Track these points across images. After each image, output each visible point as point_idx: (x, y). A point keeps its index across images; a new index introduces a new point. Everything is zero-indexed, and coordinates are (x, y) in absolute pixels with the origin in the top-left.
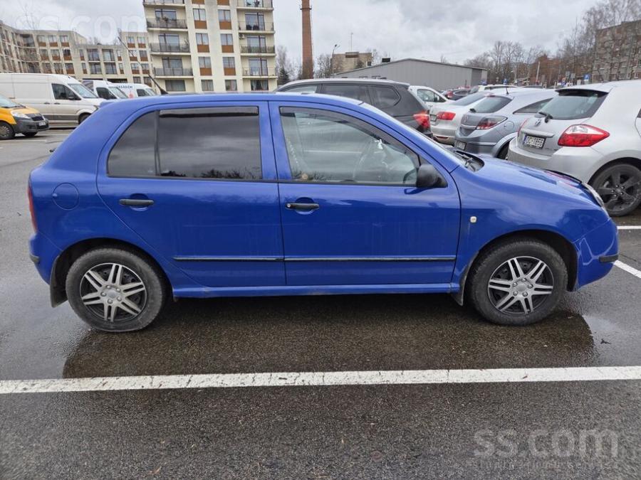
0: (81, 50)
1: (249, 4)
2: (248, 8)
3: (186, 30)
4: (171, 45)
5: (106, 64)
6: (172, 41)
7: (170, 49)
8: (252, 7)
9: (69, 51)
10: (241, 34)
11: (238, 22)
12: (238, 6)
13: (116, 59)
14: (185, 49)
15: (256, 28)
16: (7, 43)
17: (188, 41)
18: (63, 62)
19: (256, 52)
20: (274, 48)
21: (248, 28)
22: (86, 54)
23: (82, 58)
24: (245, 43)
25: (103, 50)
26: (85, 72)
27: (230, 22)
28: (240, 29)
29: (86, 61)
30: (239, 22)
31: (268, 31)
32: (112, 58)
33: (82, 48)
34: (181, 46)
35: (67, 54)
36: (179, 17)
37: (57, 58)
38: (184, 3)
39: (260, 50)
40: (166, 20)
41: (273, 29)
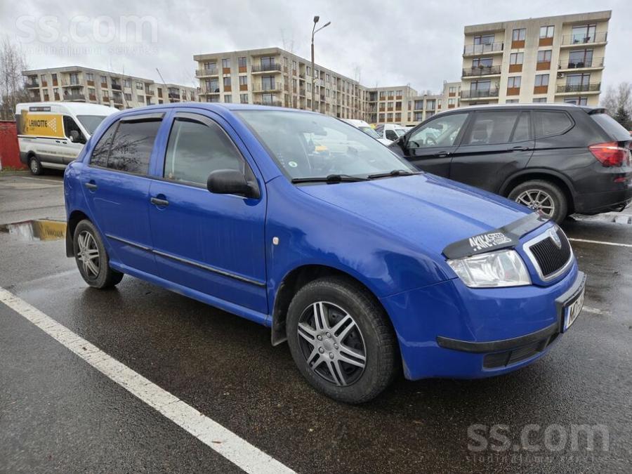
0: (410, 102)
1: (576, 42)
2: (576, 45)
3: (499, 75)
4: (481, 91)
5: (427, 112)
6: (482, 87)
7: (479, 94)
8: (581, 44)
9: (400, 103)
10: (559, 74)
11: (558, 61)
12: (563, 44)
13: (437, 107)
14: (494, 93)
15: (581, 65)
16: (358, 99)
17: (499, 86)
18: (394, 112)
19: (575, 91)
20: (599, 85)
21: (571, 66)
22: (413, 104)
23: (410, 108)
24: (563, 82)
25: (428, 101)
26: (409, 120)
27: (550, 63)
28: (560, 68)
29: (412, 111)
30: (560, 61)
31: (594, 66)
32: (433, 107)
33: (411, 100)
34: (491, 91)
35: (399, 105)
36: (495, 63)
37: (391, 109)
38: (502, 49)
39: (580, 88)
40: (482, 68)
41: (602, 65)
